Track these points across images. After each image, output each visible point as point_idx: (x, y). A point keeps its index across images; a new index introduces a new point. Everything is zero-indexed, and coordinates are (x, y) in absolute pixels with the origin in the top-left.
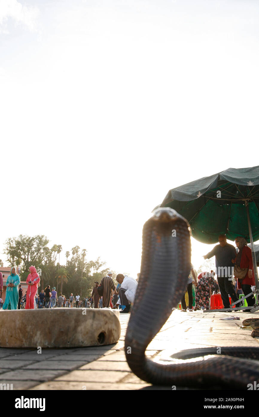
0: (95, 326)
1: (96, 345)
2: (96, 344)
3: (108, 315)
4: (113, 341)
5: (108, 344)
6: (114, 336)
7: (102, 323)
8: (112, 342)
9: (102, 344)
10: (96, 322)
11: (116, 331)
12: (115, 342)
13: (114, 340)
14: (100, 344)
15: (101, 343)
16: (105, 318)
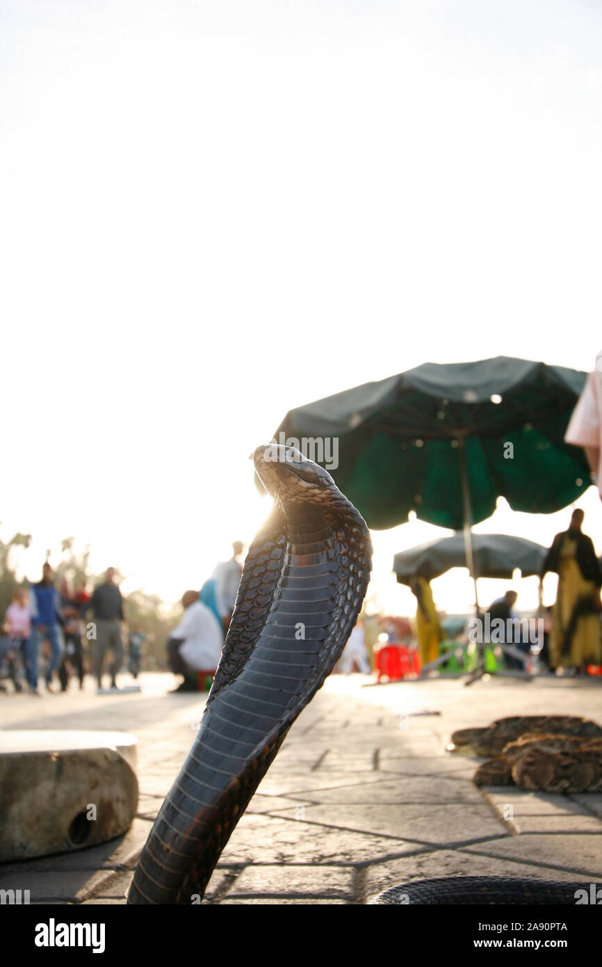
0: (61, 797)
1: (62, 849)
2: (64, 847)
3: (103, 763)
4: (114, 831)
5: (99, 841)
6: (116, 818)
7: (84, 787)
8: (110, 835)
9: (84, 845)
10: (65, 787)
11: (123, 801)
12: (120, 831)
13: (118, 826)
14: (74, 846)
15: (79, 842)
16: (92, 771)
